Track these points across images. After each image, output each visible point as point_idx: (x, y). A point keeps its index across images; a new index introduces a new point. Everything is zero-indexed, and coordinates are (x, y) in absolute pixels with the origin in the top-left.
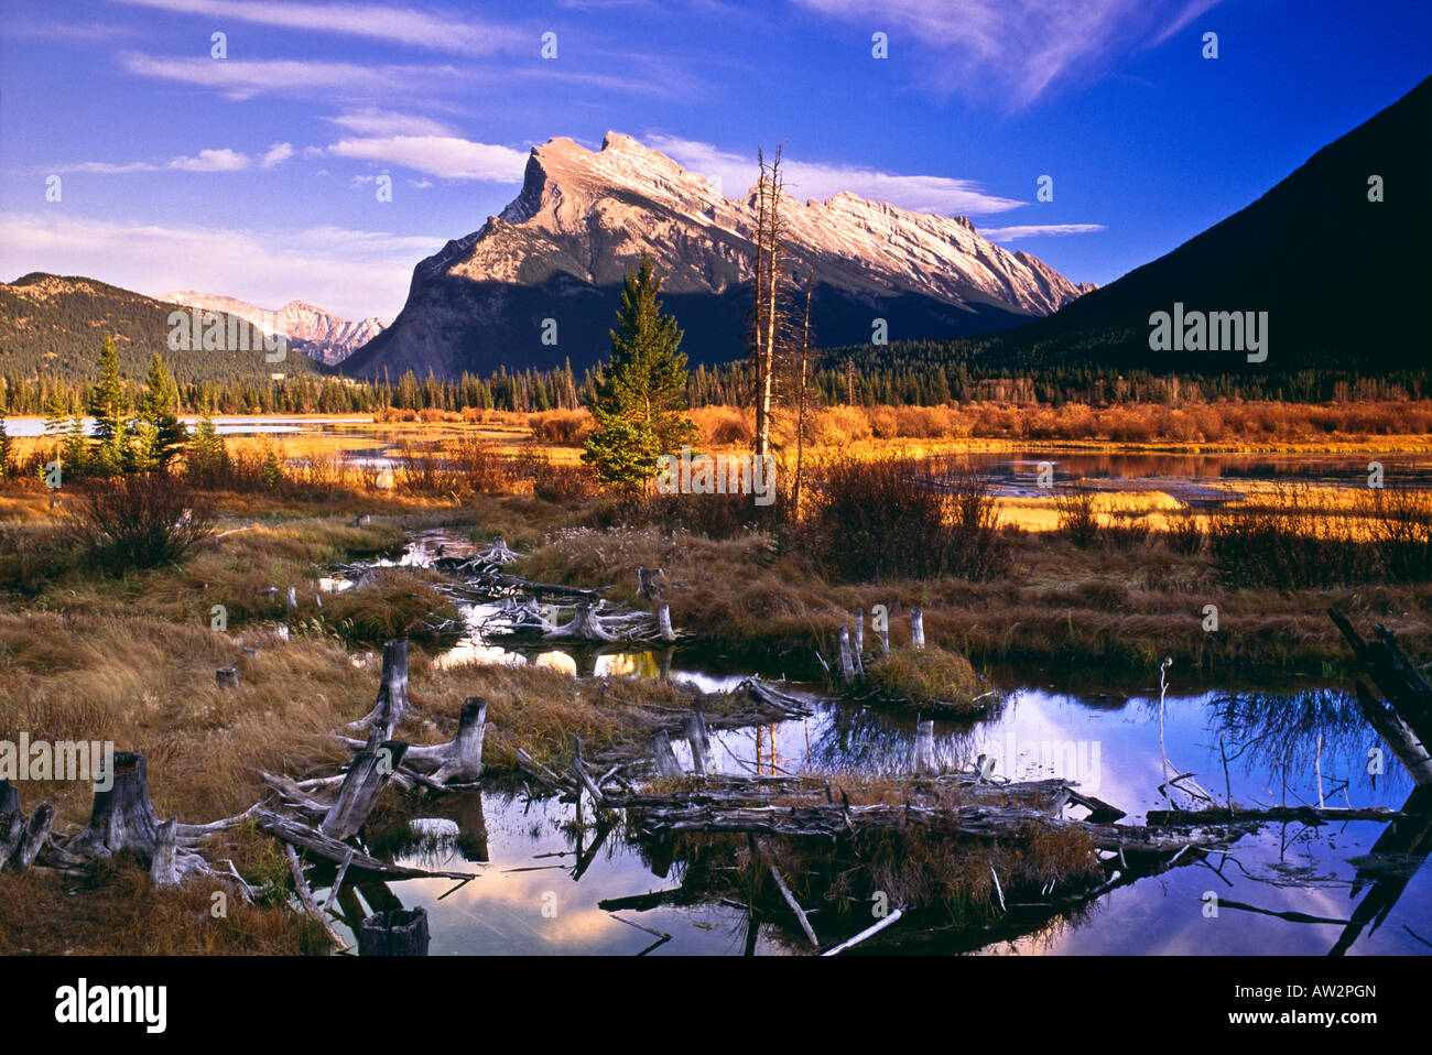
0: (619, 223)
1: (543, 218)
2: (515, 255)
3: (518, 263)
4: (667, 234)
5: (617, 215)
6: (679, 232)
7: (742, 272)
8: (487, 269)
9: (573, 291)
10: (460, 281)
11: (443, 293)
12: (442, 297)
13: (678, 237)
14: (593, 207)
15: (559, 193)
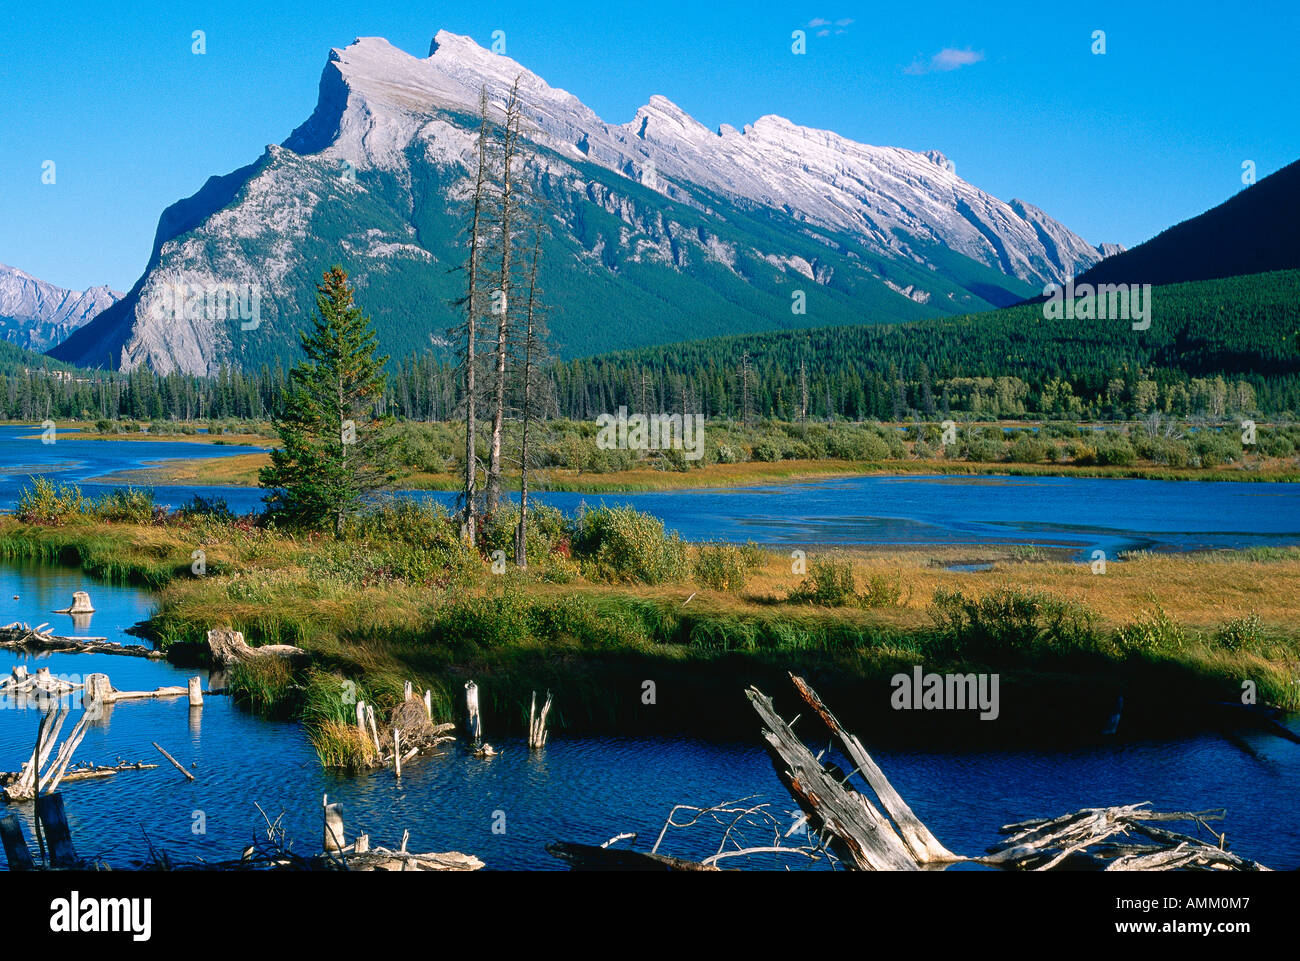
0: (452, 156)
1: (345, 150)
2: (304, 198)
3: (309, 210)
4: (521, 172)
5: (450, 145)
6: (537, 170)
7: (628, 225)
8: (263, 219)
9: (387, 250)
10: (226, 234)
11: (201, 251)
12: (199, 257)
13: (536, 176)
14: (416, 133)
15: (368, 113)
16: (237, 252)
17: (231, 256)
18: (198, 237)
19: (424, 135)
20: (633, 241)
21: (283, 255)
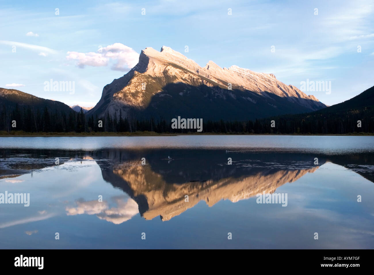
0: (173, 74)
1: (149, 72)
2: (144, 83)
4: (188, 78)
5: (173, 71)
8: (136, 88)
9: (162, 95)
10: (128, 92)
11: (123, 96)
12: (122, 97)
13: (191, 78)
14: (165, 69)
15: (154, 64)
16: (131, 96)
17: (129, 97)
18: (122, 92)
19: (167, 69)
21: (141, 96)
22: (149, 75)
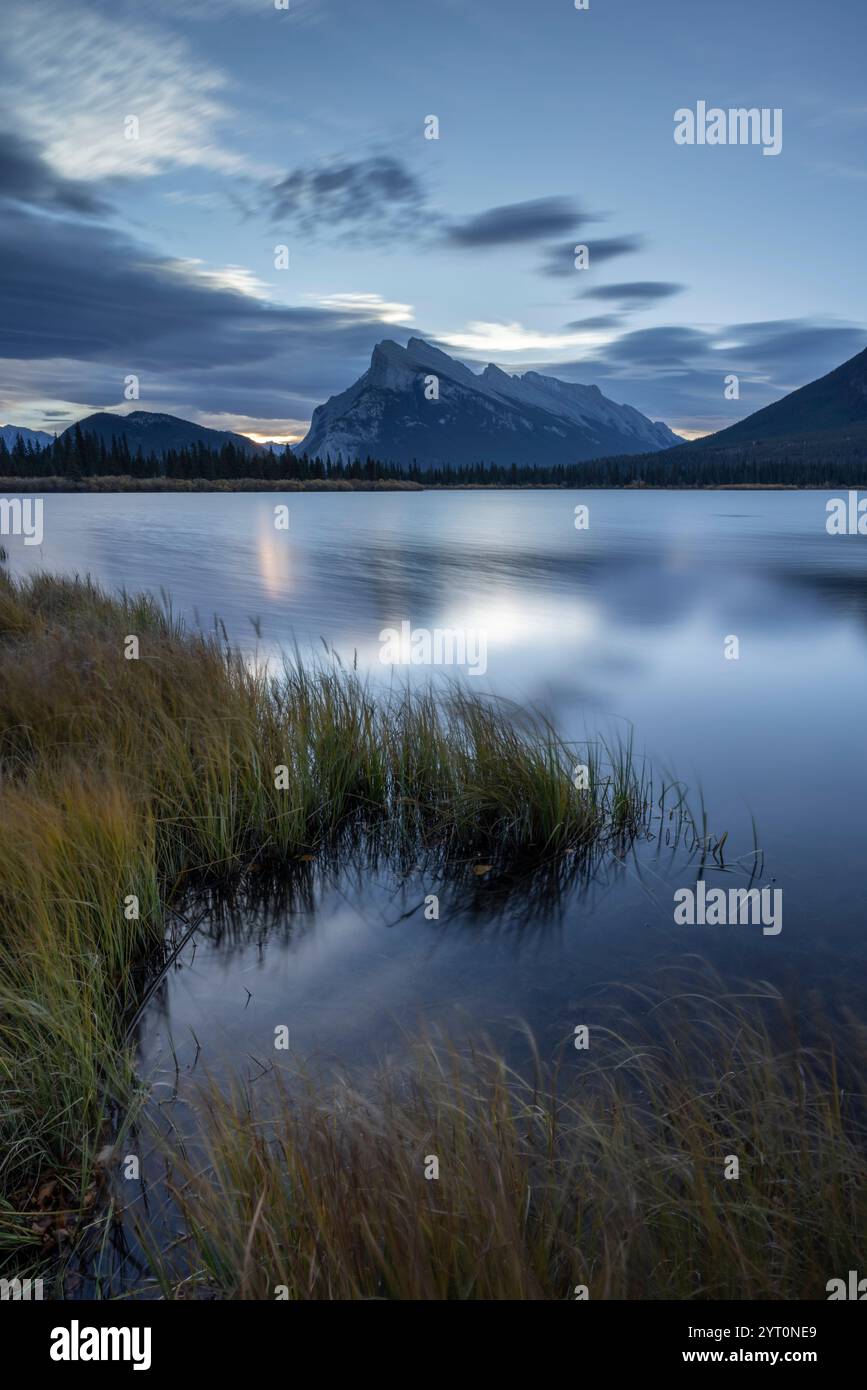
9: (411, 424)
16: (360, 426)
17: (357, 427)
19: (419, 378)
20: (497, 420)
22: (389, 390)
